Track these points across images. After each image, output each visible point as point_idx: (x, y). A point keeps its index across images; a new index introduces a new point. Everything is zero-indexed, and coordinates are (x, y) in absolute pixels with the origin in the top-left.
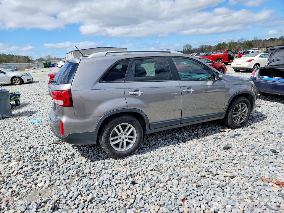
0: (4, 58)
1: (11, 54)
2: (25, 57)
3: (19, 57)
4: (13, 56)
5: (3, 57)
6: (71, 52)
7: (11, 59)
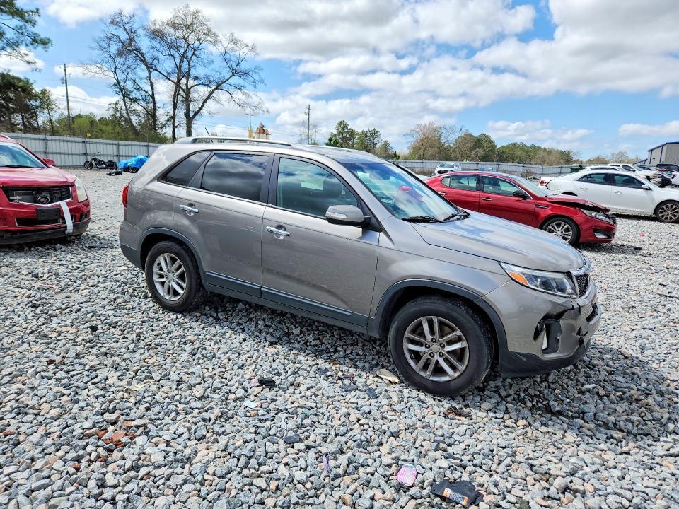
0: (519, 153)
1: (537, 145)
2: (563, 152)
3: (550, 152)
4: (539, 148)
5: (519, 149)
6: (663, 146)
7: (532, 154)
